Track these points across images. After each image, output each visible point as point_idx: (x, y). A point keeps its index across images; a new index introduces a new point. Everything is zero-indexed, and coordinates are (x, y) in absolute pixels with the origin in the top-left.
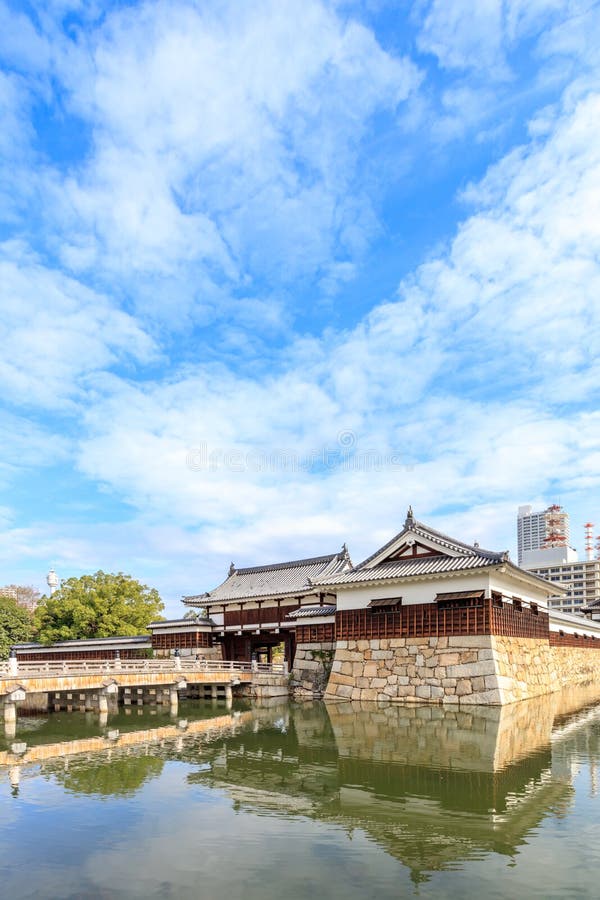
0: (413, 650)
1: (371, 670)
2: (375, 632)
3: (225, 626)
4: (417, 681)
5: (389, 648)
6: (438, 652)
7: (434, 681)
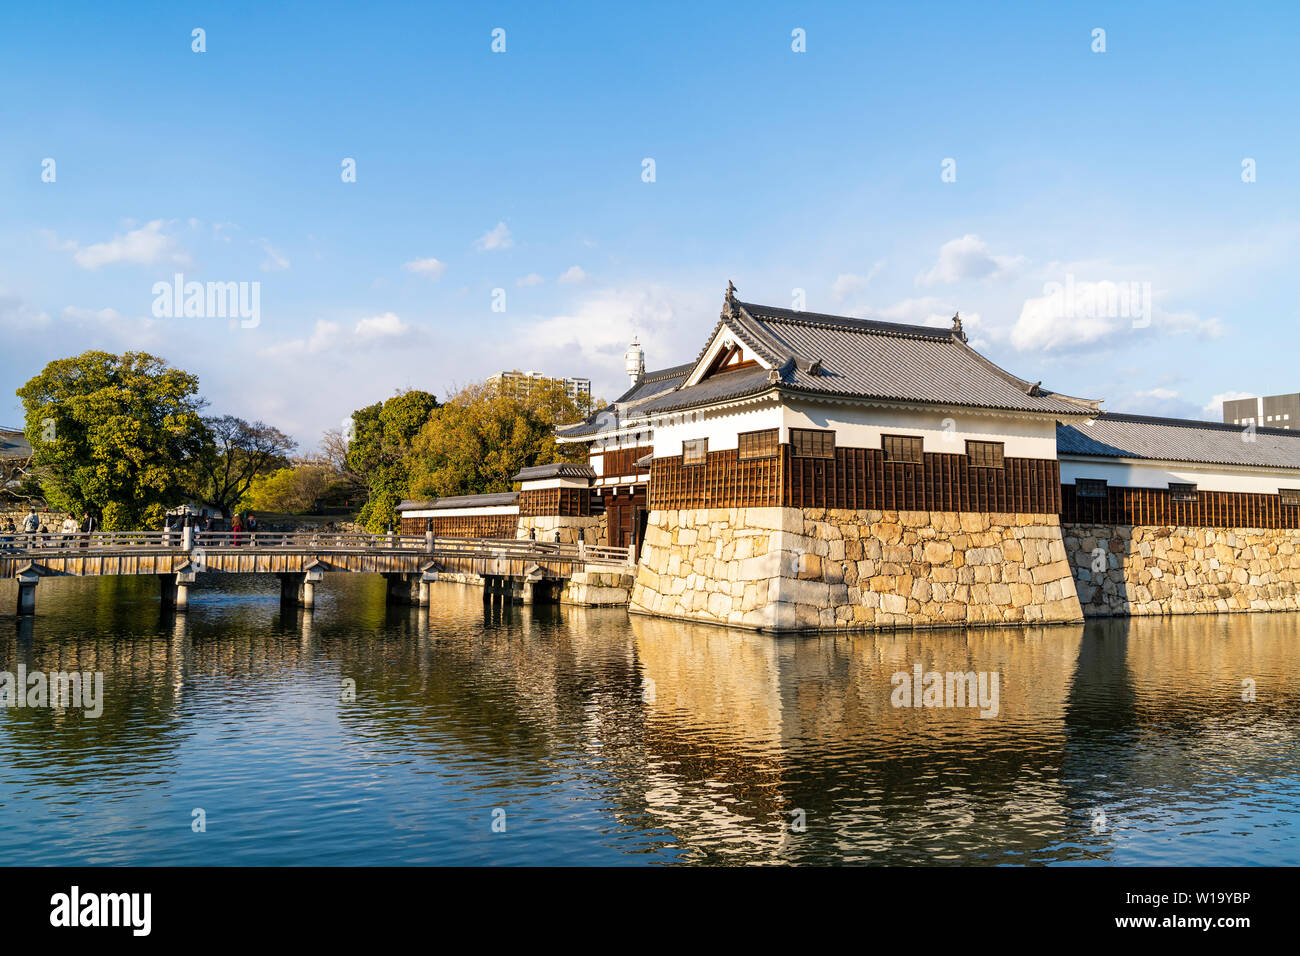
0: (715, 530)
1: (675, 560)
2: (684, 497)
3: (604, 477)
4: (711, 586)
5: (695, 528)
6: (736, 534)
7: (724, 586)
